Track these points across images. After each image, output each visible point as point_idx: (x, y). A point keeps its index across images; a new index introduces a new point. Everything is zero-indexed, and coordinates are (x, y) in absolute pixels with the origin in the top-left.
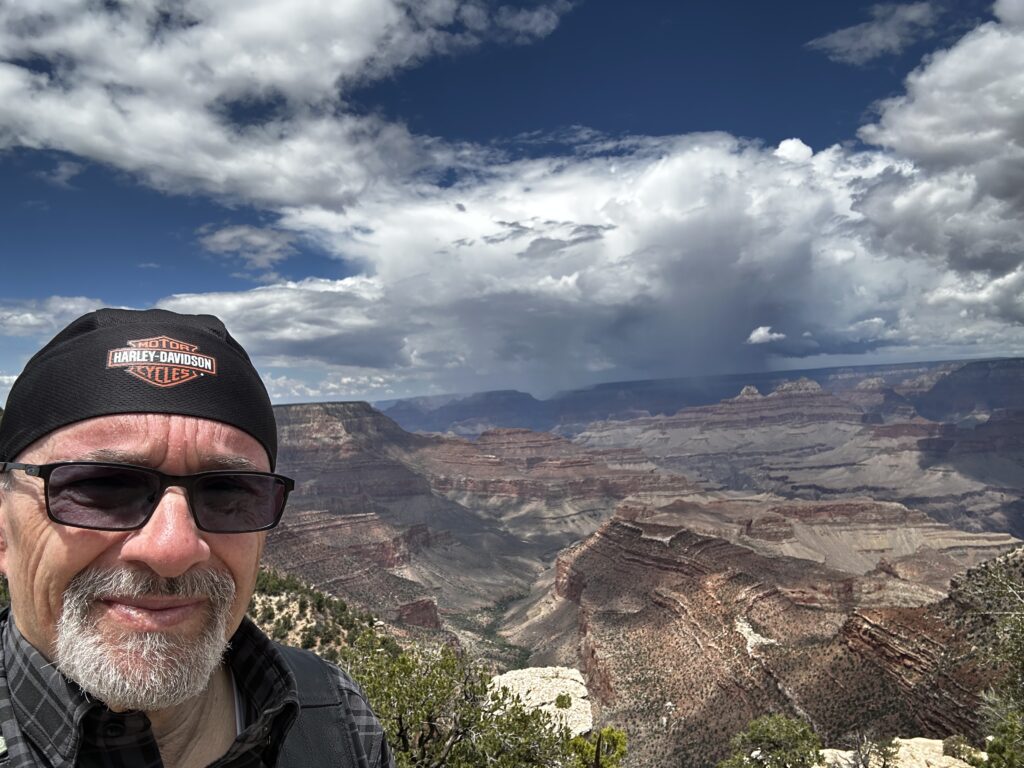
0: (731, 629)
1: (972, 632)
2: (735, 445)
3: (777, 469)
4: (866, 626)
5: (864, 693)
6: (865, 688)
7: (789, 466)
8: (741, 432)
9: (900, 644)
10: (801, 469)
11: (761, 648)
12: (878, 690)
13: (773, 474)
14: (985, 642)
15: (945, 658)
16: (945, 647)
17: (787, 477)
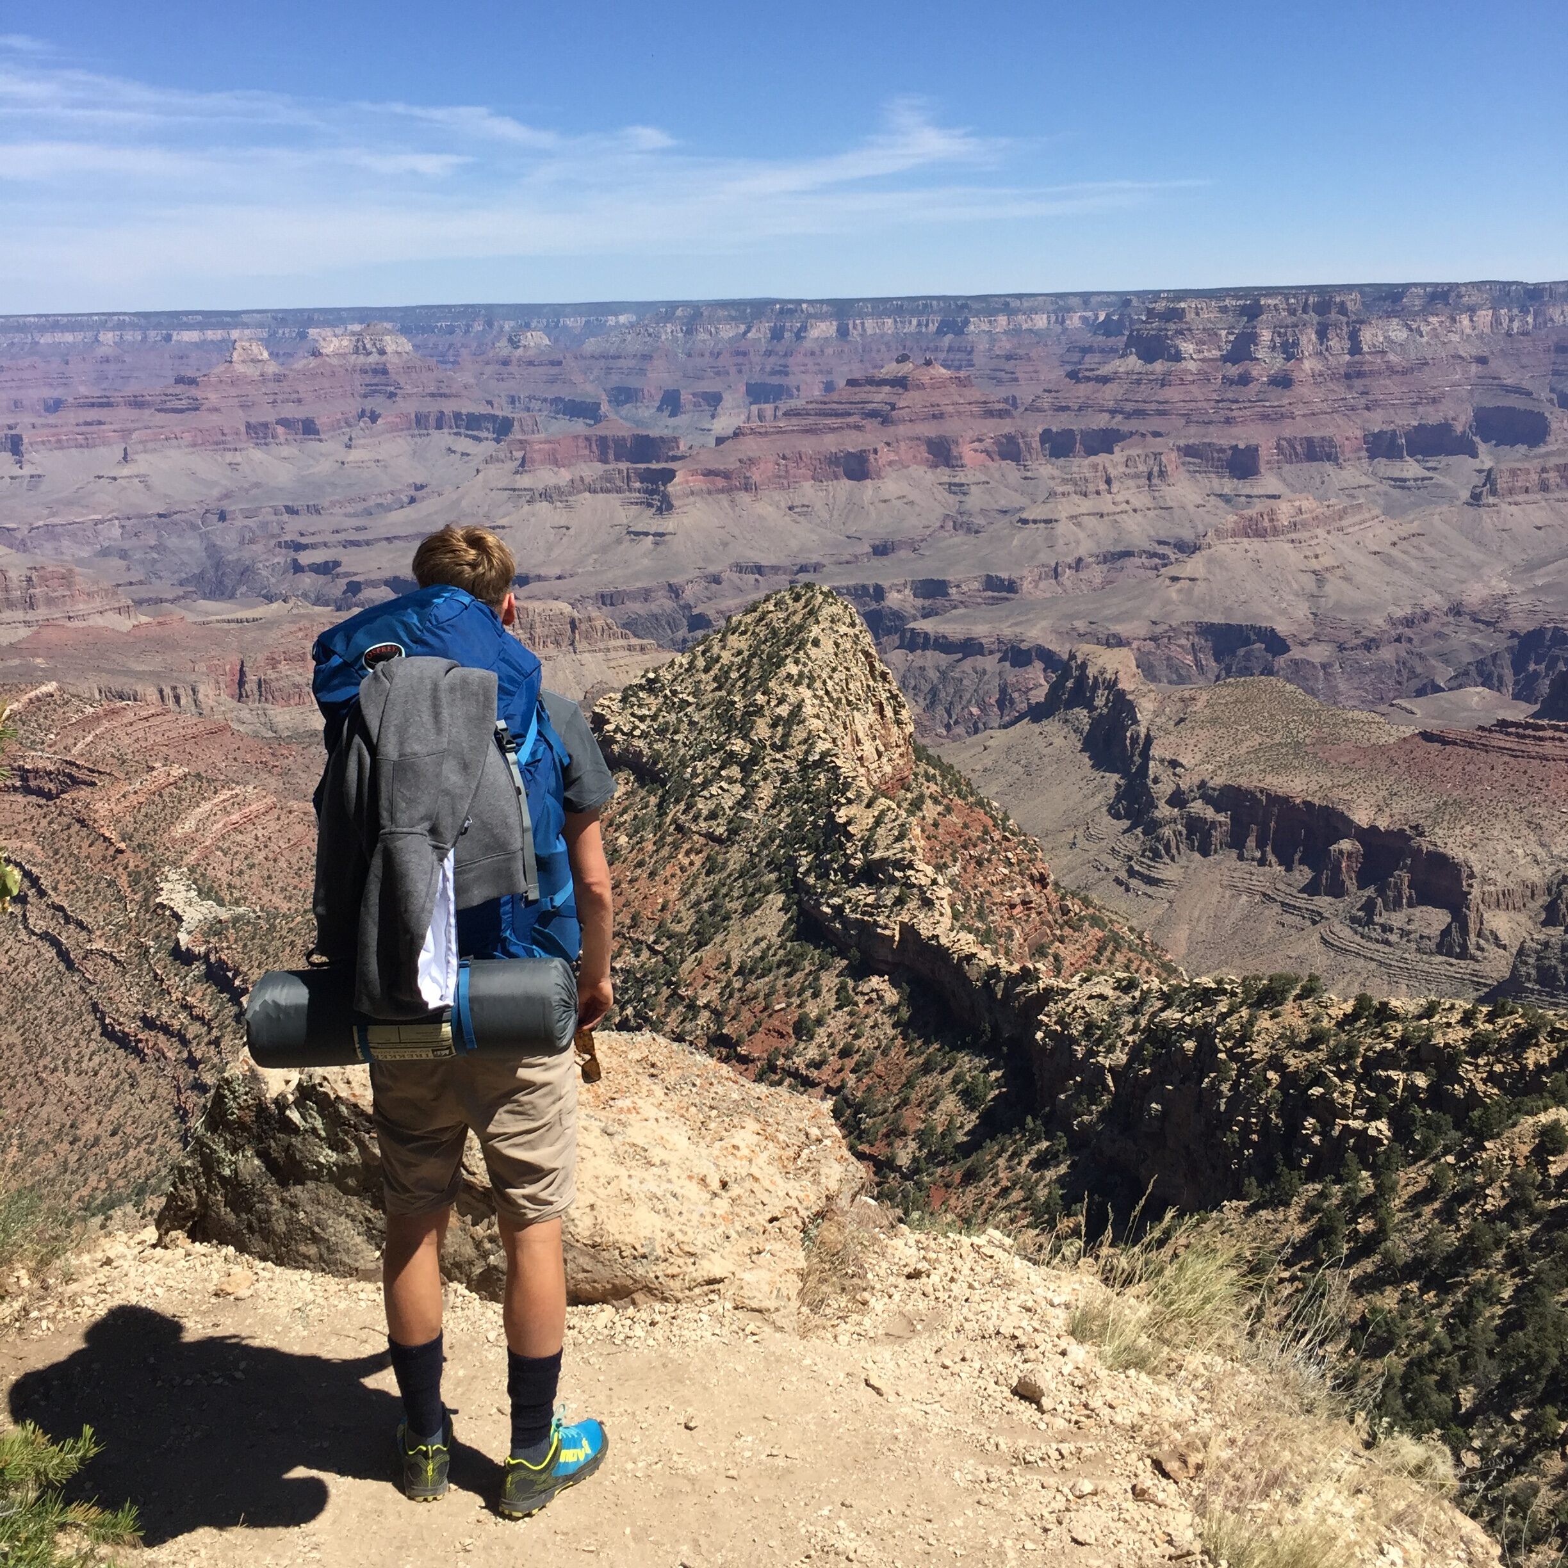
2: (216, 492)
3: (313, 546)
7: (341, 537)
8: (229, 457)
10: (368, 543)
11: (216, 928)
13: (305, 558)
17: (337, 564)
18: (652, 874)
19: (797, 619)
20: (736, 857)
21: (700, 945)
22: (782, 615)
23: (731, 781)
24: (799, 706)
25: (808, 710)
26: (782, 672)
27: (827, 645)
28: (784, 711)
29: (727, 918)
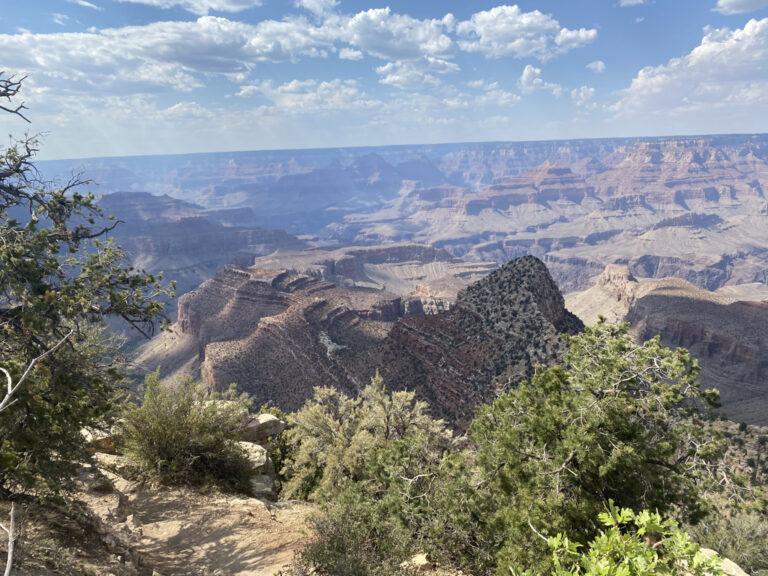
0: (317, 341)
1: (469, 326)
4: (405, 329)
5: (403, 375)
6: (403, 371)
9: (426, 340)
11: (336, 353)
12: (411, 371)
14: (476, 332)
15: (452, 345)
16: (452, 338)
18: (480, 349)
19: (526, 267)
20: (508, 346)
21: (498, 374)
22: (521, 265)
23: (506, 321)
24: (529, 298)
25: (532, 300)
26: (523, 286)
27: (538, 277)
28: (523, 299)
29: (506, 366)
